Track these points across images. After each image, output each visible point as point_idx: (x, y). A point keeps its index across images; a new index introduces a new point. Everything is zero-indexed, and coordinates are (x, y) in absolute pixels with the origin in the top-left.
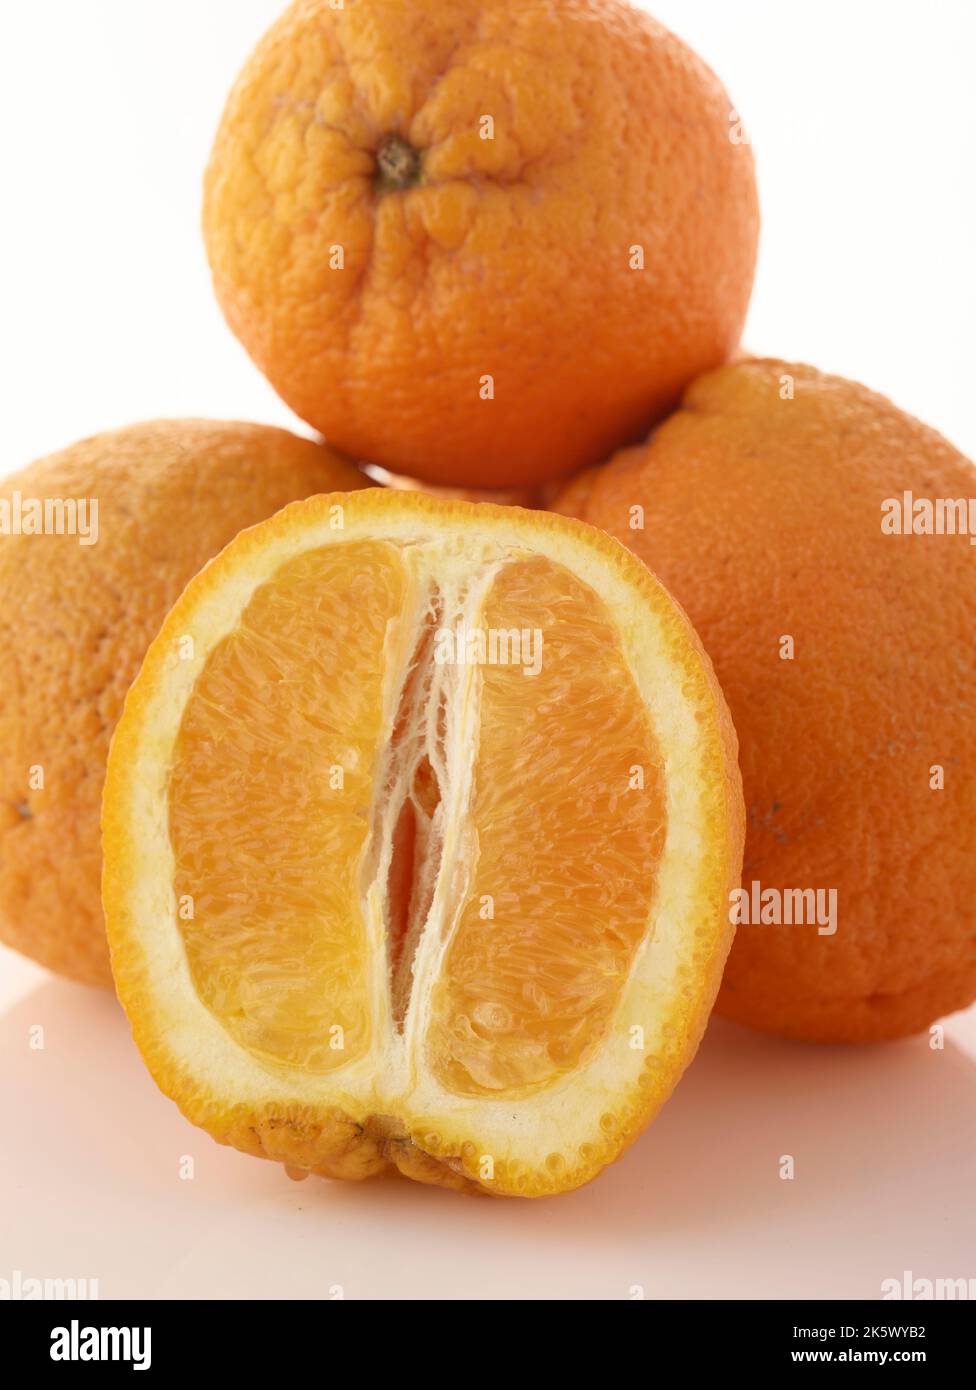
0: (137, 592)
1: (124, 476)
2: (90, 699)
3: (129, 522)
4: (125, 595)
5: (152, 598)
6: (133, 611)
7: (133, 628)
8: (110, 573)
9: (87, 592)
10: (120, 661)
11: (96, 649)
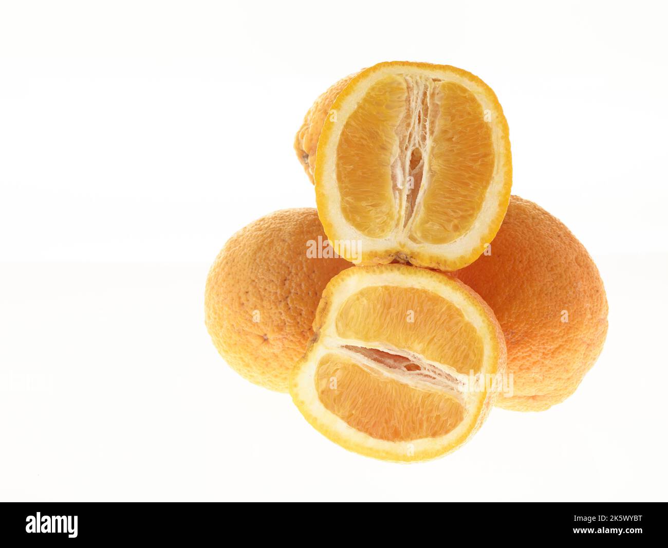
0: (294, 265)
1: (280, 230)
2: (284, 300)
3: (287, 244)
4: (290, 267)
5: (299, 267)
6: (293, 271)
7: (295, 276)
8: (284, 260)
9: (278, 267)
10: (292, 287)
11: (285, 285)
